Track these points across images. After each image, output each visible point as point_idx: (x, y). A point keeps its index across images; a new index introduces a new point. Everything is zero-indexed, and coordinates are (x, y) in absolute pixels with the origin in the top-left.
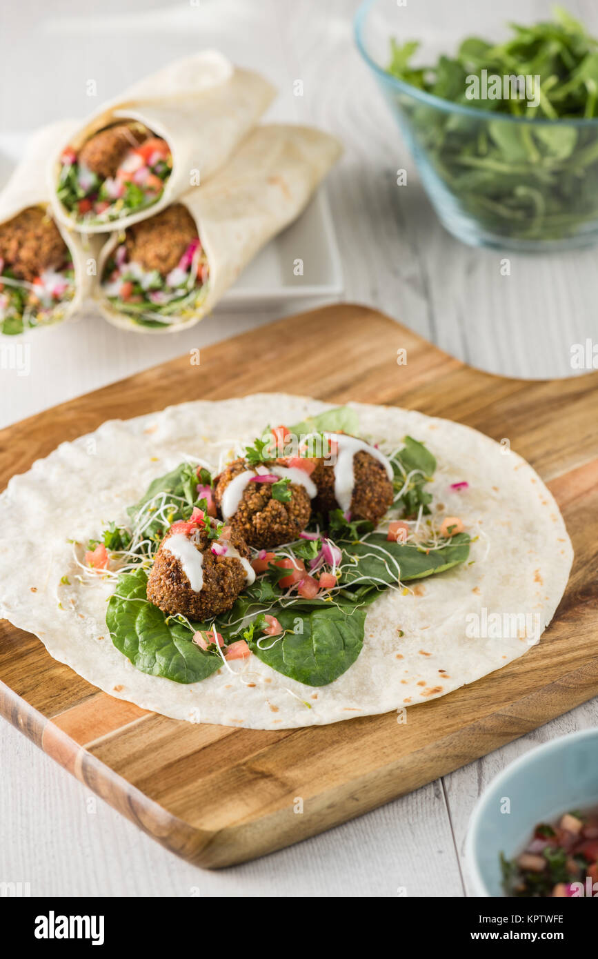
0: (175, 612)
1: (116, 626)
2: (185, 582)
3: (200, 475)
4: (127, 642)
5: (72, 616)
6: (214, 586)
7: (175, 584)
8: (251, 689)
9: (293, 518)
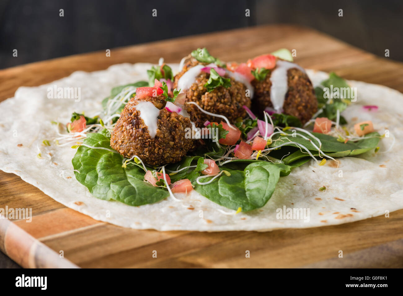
0: (132, 154)
1: (80, 165)
2: (143, 127)
3: (164, 70)
4: (88, 177)
5: (47, 163)
6: (166, 134)
7: (134, 128)
8: (191, 211)
9: (235, 101)
